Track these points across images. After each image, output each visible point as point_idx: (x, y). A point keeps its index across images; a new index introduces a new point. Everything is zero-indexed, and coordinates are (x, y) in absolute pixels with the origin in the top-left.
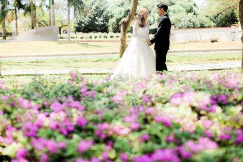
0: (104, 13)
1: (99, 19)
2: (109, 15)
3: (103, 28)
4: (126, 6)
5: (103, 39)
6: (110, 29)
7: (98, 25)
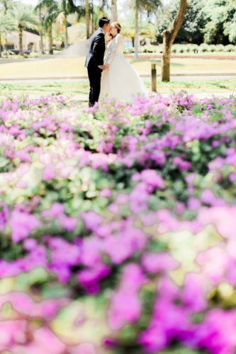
0: (199, 15)
1: (191, 23)
2: (205, 18)
3: (196, 37)
4: (230, 4)
5: (192, 53)
6: (207, 37)
7: (189, 32)
